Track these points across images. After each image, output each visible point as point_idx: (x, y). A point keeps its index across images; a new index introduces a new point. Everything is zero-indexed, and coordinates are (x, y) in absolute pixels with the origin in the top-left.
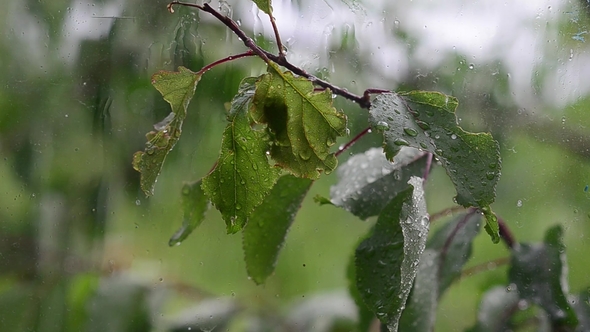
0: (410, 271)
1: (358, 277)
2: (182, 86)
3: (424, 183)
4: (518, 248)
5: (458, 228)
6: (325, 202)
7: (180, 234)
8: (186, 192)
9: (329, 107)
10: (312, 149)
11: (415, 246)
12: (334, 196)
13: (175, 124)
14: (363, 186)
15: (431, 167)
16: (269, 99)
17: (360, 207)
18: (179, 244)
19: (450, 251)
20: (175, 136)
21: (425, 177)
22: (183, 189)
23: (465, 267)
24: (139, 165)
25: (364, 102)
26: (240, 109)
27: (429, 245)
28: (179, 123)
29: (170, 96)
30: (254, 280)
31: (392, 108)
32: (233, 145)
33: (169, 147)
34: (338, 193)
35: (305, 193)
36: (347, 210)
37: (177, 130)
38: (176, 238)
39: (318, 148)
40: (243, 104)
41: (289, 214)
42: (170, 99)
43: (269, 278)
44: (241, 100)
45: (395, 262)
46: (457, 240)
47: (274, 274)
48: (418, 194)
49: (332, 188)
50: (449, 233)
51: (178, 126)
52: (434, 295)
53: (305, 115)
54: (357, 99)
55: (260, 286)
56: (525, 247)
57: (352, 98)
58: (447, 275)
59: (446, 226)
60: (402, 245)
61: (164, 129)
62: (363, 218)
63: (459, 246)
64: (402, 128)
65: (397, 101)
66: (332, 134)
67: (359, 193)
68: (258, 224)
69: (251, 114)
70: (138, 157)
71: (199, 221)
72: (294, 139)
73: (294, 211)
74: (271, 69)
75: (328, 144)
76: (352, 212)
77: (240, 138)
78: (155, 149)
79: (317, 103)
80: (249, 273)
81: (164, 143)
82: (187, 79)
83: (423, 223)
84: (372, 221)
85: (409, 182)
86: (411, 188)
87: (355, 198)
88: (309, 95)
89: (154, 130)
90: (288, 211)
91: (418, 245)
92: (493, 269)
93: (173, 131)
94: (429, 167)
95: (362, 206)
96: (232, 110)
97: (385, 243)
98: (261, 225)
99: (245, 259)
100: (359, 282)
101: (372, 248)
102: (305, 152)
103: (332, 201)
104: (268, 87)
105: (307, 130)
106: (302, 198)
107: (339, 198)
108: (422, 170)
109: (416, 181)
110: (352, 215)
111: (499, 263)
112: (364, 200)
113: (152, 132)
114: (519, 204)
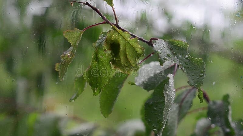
0: (167, 112)
1: (145, 114)
2: (76, 36)
3: (174, 76)
4: (211, 103)
5: (187, 95)
6: (133, 84)
7: (74, 97)
8: (76, 80)
9: (137, 45)
10: (129, 62)
11: (169, 102)
12: (136, 81)
13: (73, 51)
14: (148, 78)
15: (177, 70)
16: (112, 41)
17: (147, 86)
18: (73, 101)
19: (183, 104)
20: (73, 56)
21: (174, 74)
22: (76, 78)
23: (189, 111)
24: (58, 69)
25: (150, 43)
26: (100, 45)
27: (175, 102)
28: (74, 51)
29: (71, 40)
30: (104, 116)
31: (162, 46)
32: (97, 59)
33: (70, 61)
34: (138, 80)
35: (125, 80)
36: (142, 87)
37: (74, 54)
38: (72, 98)
39: (132, 61)
40: (101, 42)
41: (118, 89)
42: (71, 41)
43: (110, 115)
44: (100, 41)
45: (161, 108)
46: (186, 100)
47: (112, 113)
48: (171, 81)
49: (136, 78)
50: (183, 96)
51: (74, 52)
52: (176, 122)
53: (127, 48)
54: (147, 42)
55: (107, 118)
56: (214, 103)
57: (145, 41)
58: (182, 114)
59: (182, 94)
60: (164, 101)
61: (68, 54)
62: (148, 90)
63: (187, 102)
64: (166, 54)
65: (164, 43)
66: (138, 56)
67: (147, 80)
68: (106, 93)
69: (105, 47)
70: (57, 65)
71: (82, 92)
72: (122, 57)
73: (121, 87)
74: (113, 28)
75: (136, 60)
76: (144, 88)
77: (100, 56)
78: (65, 62)
79: (132, 43)
80: (102, 113)
81: (68, 59)
82: (78, 33)
83: (173, 93)
84: (152, 92)
85: (168, 76)
86: (168, 78)
87: (145, 83)
88: (129, 39)
89: (64, 54)
90: (118, 87)
91: (171, 102)
92: (201, 111)
93: (72, 54)
94: (176, 70)
95: (148, 86)
96: (97, 45)
97: (157, 101)
98: (107, 93)
99: (100, 107)
100: (146, 116)
101: (151, 103)
102: (126, 63)
103: (136, 84)
104: (112, 36)
105: (127, 54)
106: (124, 82)
107: (138, 82)
108: (173, 71)
109: (170, 76)
110: (143, 89)
111: (203, 109)
112: (149, 83)
113: (63, 55)
114: (214, 83)
